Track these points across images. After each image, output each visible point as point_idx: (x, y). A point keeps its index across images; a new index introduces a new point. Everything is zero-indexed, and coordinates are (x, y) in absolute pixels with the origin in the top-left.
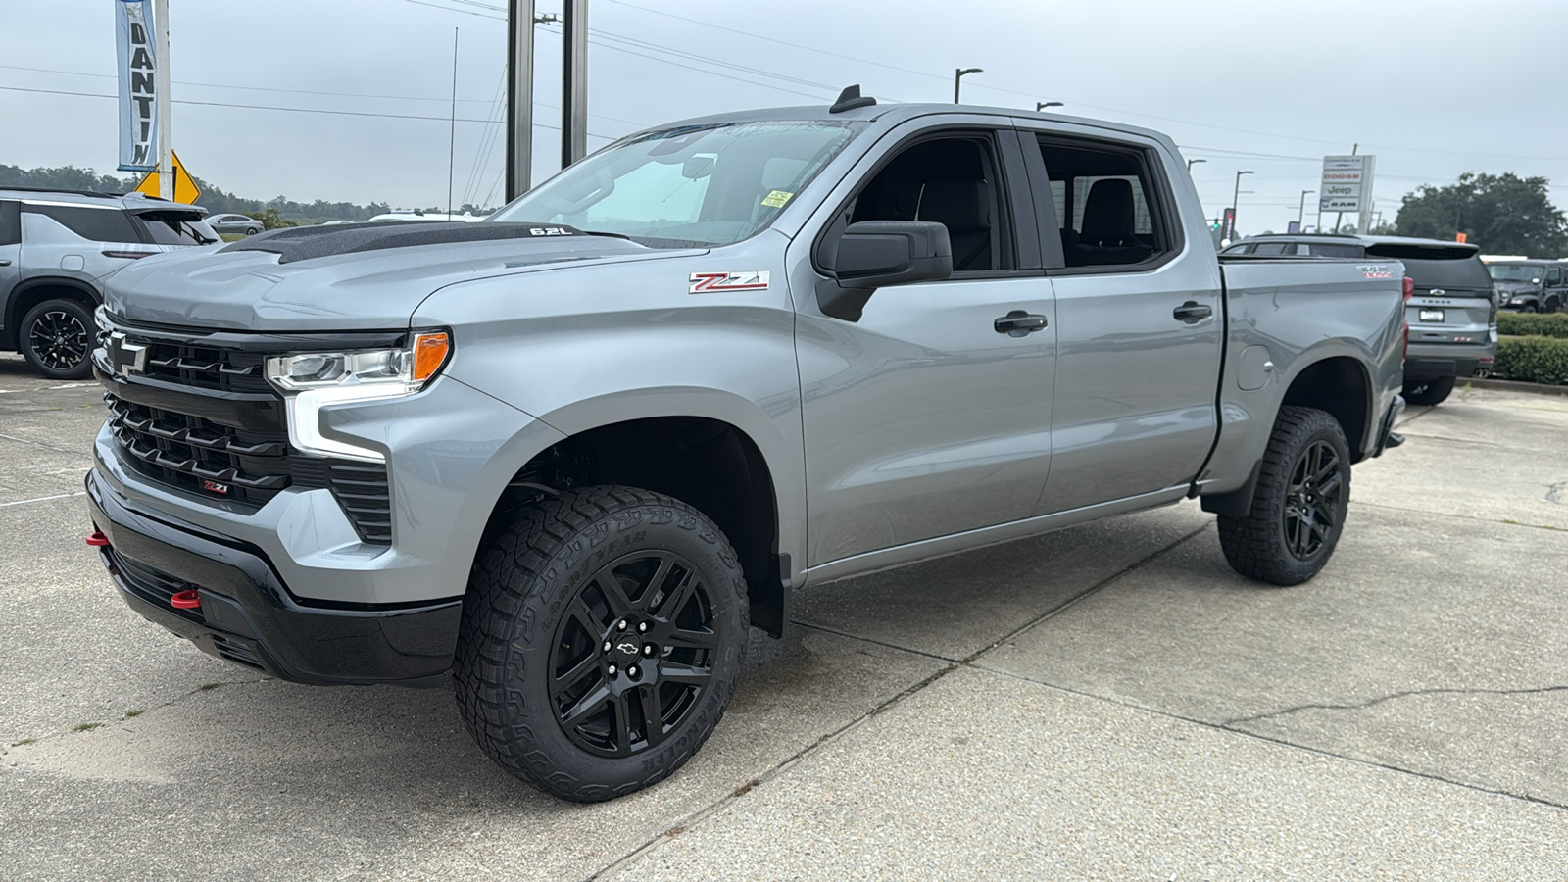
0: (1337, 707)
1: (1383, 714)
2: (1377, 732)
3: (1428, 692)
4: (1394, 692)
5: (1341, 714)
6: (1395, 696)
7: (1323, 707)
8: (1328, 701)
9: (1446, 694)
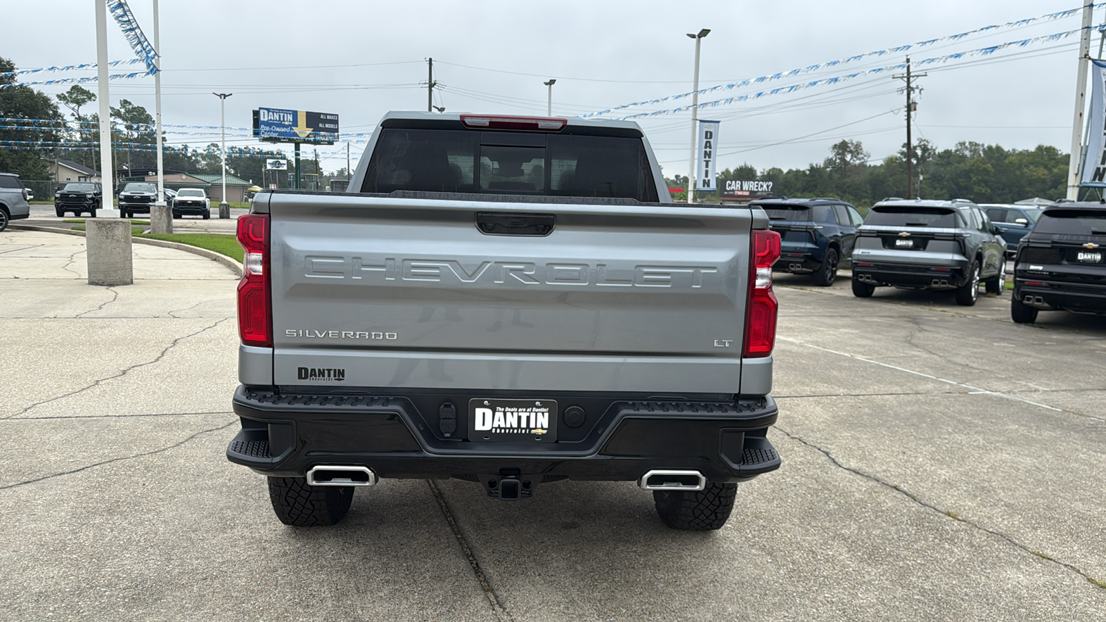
0: (210, 431)
1: (187, 433)
2: (186, 425)
3: (164, 450)
4: (183, 445)
5: (206, 428)
6: (181, 443)
7: (216, 429)
8: (216, 432)
9: (153, 451)
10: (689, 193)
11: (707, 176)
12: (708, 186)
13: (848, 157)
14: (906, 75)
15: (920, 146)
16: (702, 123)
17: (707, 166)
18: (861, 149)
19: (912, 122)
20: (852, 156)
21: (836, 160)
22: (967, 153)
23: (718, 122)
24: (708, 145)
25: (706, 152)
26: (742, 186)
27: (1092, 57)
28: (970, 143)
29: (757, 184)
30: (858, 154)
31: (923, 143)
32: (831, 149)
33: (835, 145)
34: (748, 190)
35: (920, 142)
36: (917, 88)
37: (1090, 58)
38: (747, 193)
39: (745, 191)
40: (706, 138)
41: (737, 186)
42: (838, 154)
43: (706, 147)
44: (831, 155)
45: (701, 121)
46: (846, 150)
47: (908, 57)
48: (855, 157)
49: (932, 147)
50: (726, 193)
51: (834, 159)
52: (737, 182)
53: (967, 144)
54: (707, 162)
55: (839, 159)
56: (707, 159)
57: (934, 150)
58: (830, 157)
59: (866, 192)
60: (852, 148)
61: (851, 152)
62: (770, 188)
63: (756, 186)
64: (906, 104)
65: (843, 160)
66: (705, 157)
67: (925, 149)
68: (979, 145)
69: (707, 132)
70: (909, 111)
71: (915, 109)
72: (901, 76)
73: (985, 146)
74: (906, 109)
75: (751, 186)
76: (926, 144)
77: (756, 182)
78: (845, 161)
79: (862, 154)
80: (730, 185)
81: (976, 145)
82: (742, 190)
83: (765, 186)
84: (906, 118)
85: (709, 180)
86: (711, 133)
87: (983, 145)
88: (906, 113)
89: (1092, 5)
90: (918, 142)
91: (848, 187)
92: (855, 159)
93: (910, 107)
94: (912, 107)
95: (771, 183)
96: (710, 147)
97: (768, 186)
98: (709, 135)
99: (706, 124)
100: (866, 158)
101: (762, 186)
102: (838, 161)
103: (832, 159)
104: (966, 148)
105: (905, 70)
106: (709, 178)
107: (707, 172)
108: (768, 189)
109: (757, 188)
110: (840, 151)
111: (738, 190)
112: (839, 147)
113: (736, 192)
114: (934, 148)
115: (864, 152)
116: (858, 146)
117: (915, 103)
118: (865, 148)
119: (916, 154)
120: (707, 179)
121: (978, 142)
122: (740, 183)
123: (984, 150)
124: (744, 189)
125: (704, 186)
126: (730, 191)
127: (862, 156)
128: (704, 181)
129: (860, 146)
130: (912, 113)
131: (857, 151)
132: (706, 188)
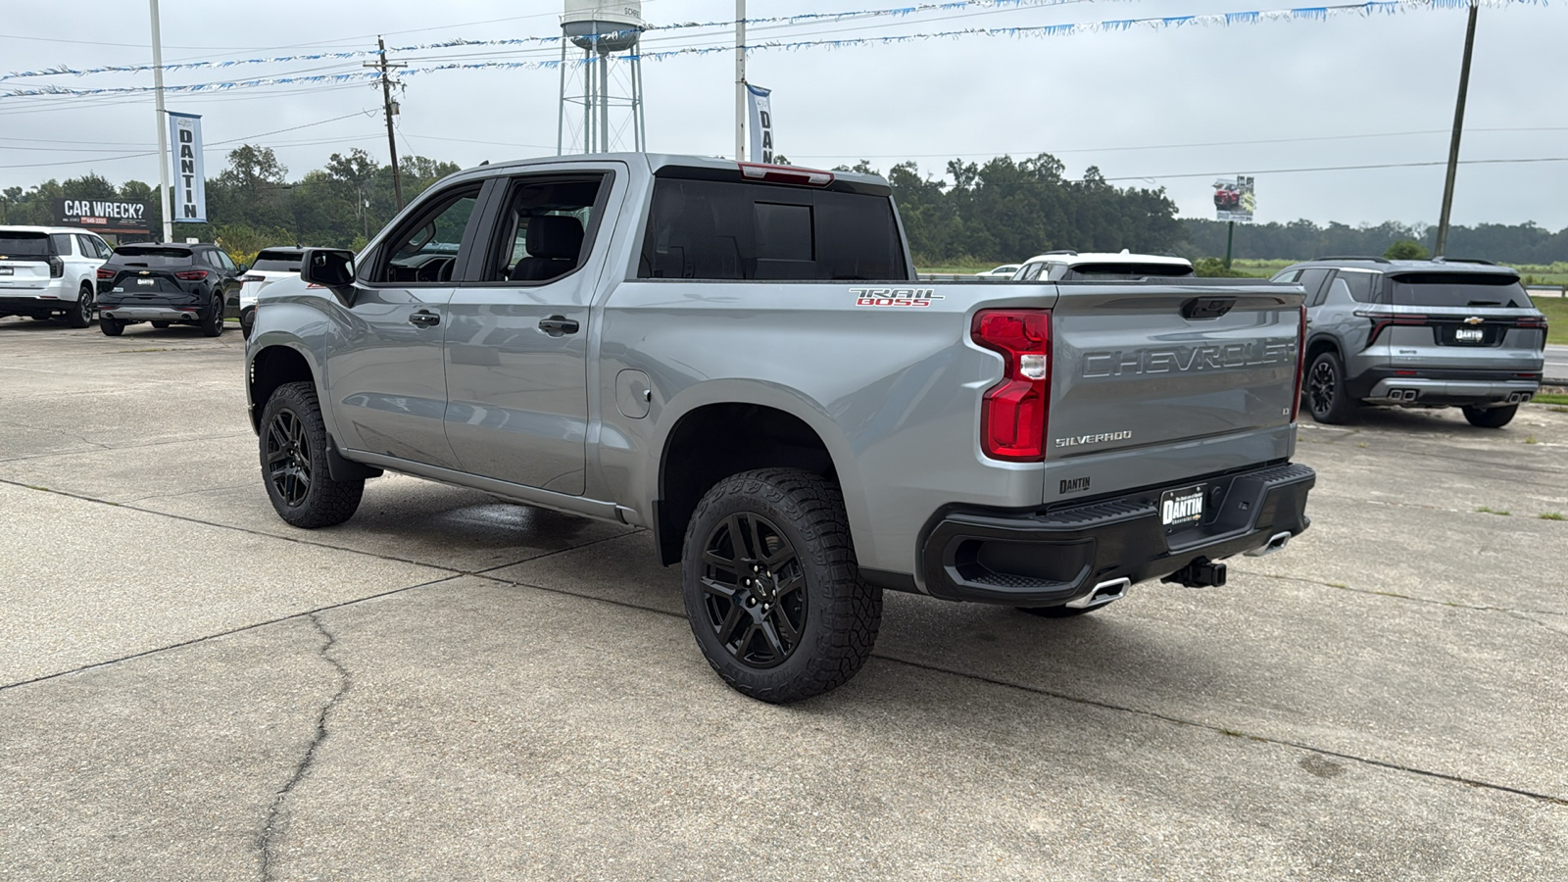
10: (165, 226)
11: (189, 200)
12: (194, 215)
13: (256, 171)
14: (380, 63)
15: (356, 159)
16: (173, 117)
17: (188, 184)
18: (274, 159)
19: (395, 131)
20: (261, 169)
21: (238, 174)
22: (416, 172)
23: (199, 117)
24: (186, 151)
25: (184, 162)
26: (92, 209)
27: (749, 83)
28: (418, 158)
29: (118, 207)
30: (270, 166)
31: (358, 155)
32: (229, 158)
33: (235, 152)
34: (104, 216)
35: (355, 154)
36: (399, 83)
37: (746, 83)
38: (103, 221)
39: (99, 217)
40: (182, 140)
41: (84, 209)
42: (239, 165)
43: (183, 155)
44: (231, 167)
45: (171, 113)
46: (251, 161)
47: (381, 38)
48: (266, 171)
49: (372, 161)
50: (65, 220)
51: (235, 173)
52: (83, 203)
53: (414, 160)
54: (188, 178)
55: (243, 172)
56: (188, 173)
57: (375, 166)
58: (229, 170)
59: (289, 223)
60: (260, 158)
61: (259, 163)
62: (140, 213)
63: (116, 210)
64: (384, 104)
65: (249, 173)
66: (184, 171)
67: (363, 164)
68: (429, 162)
69: (182, 132)
70: (389, 114)
71: (398, 113)
72: (374, 63)
73: (438, 164)
74: (385, 111)
75: (107, 210)
76: (364, 156)
77: (115, 204)
78: (252, 176)
79: (275, 167)
80: (71, 208)
81: (426, 161)
82: (93, 215)
83: (132, 211)
84: (386, 123)
85: (194, 207)
86: (189, 133)
87: (435, 162)
88: (385, 117)
89: (744, 21)
90: (352, 153)
91: (262, 215)
92: (267, 174)
93: (391, 108)
94: (394, 110)
95: (141, 206)
96: (191, 156)
97: (136, 211)
98: (185, 136)
99: (179, 118)
100: (282, 173)
101: (126, 210)
102: (241, 176)
103: (232, 172)
104: (413, 164)
105: (379, 58)
106: (194, 202)
107: (189, 193)
108: (137, 215)
109: (119, 213)
110: (243, 162)
111: (86, 216)
112: (241, 154)
113: (83, 219)
114: (375, 163)
115: (279, 164)
116: (268, 155)
117: (398, 104)
118: (280, 158)
119: (352, 169)
120: (190, 204)
121: (428, 158)
122: (88, 204)
123: (436, 169)
124: (97, 214)
125: (187, 216)
126: (72, 216)
127: (276, 170)
128: (186, 207)
129: (272, 155)
130: (394, 117)
131: (268, 161)
132: (191, 219)
